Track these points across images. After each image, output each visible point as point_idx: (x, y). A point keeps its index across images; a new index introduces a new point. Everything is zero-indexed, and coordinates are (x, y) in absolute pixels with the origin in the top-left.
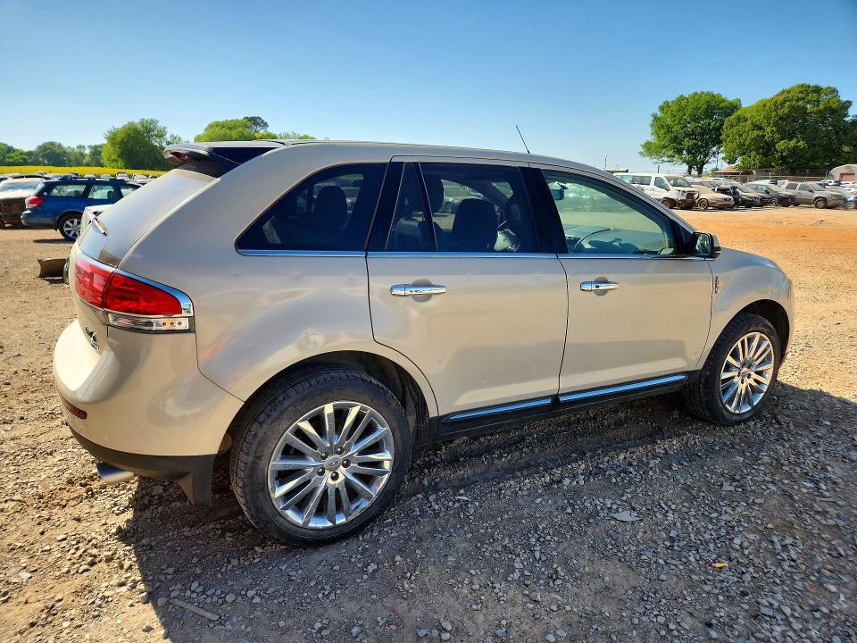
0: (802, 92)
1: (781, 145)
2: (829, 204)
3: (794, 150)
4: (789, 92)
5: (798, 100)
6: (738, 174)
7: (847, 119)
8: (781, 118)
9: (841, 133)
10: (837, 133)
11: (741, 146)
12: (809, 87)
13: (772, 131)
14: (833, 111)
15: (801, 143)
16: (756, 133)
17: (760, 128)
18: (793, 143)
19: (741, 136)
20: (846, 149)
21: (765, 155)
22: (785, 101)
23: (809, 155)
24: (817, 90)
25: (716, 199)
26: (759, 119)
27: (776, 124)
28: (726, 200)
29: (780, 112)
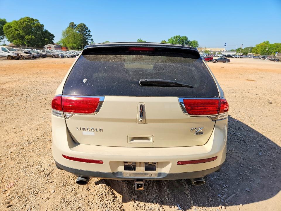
0: (28, 19)
1: (27, 37)
2: (56, 57)
3: (31, 39)
4: (24, 19)
5: (28, 22)
6: (15, 46)
7: (44, 30)
8: (24, 28)
9: (44, 34)
10: (42, 34)
11: (13, 36)
12: (30, 18)
13: (22, 32)
14: (40, 27)
15: (33, 37)
16: (17, 32)
17: (18, 30)
18: (30, 36)
19: (12, 33)
20: (46, 39)
21: (22, 40)
22: (24, 22)
23: (36, 41)
24: (33, 20)
25: (26, 56)
26: (17, 27)
27: (23, 30)
28: (30, 56)
29: (23, 26)
